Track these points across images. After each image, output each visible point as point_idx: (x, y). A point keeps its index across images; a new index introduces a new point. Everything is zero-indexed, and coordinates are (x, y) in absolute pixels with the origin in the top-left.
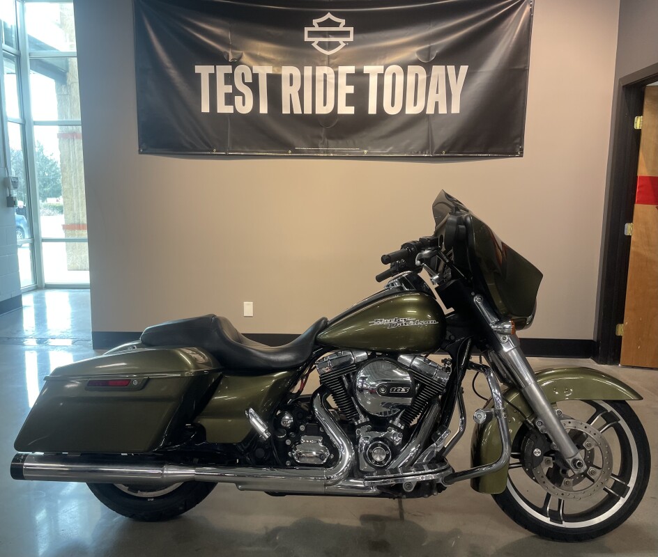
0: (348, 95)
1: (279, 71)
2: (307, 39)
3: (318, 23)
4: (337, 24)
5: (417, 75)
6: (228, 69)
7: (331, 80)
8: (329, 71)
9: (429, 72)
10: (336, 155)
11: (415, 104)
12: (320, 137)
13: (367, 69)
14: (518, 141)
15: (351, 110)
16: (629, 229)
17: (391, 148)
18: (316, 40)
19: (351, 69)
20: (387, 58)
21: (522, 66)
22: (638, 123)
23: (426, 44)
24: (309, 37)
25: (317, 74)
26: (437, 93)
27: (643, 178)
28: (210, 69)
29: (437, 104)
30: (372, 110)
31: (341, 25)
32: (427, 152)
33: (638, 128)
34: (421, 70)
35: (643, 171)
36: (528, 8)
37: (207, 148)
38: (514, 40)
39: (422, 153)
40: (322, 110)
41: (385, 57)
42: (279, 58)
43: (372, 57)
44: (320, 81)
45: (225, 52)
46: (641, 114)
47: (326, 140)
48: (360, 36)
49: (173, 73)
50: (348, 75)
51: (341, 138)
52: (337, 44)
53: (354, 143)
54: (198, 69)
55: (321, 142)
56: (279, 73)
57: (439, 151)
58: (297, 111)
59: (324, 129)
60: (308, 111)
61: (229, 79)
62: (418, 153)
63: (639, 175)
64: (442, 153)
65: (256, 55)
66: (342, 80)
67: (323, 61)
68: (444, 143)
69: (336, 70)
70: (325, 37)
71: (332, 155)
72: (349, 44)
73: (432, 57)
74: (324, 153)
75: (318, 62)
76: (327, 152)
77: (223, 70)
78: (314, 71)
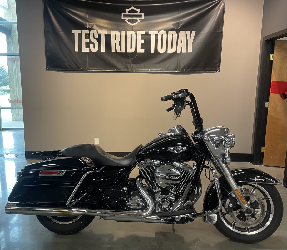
0: (141, 44)
1: (110, 33)
2: (123, 18)
3: (128, 11)
4: (137, 12)
5: (173, 35)
6: (87, 32)
7: (134, 37)
8: (133, 33)
9: (178, 33)
10: (136, 71)
11: (172, 48)
12: (129, 63)
13: (150, 32)
14: (218, 65)
15: (143, 51)
16: (267, 104)
17: (161, 68)
18: (127, 19)
19: (143, 32)
20: (159, 27)
21: (220, 31)
22: (272, 57)
23: (177, 21)
24: (124, 17)
25: (128, 34)
26: (182, 43)
27: (273, 82)
28: (79, 32)
29: (182, 48)
30: (152, 51)
31: (139, 12)
32: (177, 70)
33: (271, 59)
34: (174, 33)
35: (274, 78)
36: (223, 5)
37: (78, 68)
38: (216, 19)
39: (175, 70)
40: (130, 51)
41: (158, 27)
42: (110, 27)
43: (152, 27)
44: (129, 37)
45: (86, 24)
46: (273, 53)
47: (132, 64)
48: (147, 17)
49: (62, 33)
50: (142, 35)
51: (138, 63)
52: (137, 21)
53: (144, 65)
54: (73, 32)
55: (129, 65)
56: (110, 34)
57: (183, 69)
58: (119, 51)
59: (130, 59)
60: (123, 51)
61: (87, 36)
62: (173, 70)
63: (272, 80)
64: (184, 70)
65: (100, 25)
66: (139, 37)
67: (130, 28)
68: (185, 66)
69: (136, 32)
70: (131, 17)
71: (134, 71)
72: (142, 21)
73: (179, 27)
74: (131, 70)
75: (128, 29)
76: (132, 70)
77: (84, 32)
78: (126, 33)
